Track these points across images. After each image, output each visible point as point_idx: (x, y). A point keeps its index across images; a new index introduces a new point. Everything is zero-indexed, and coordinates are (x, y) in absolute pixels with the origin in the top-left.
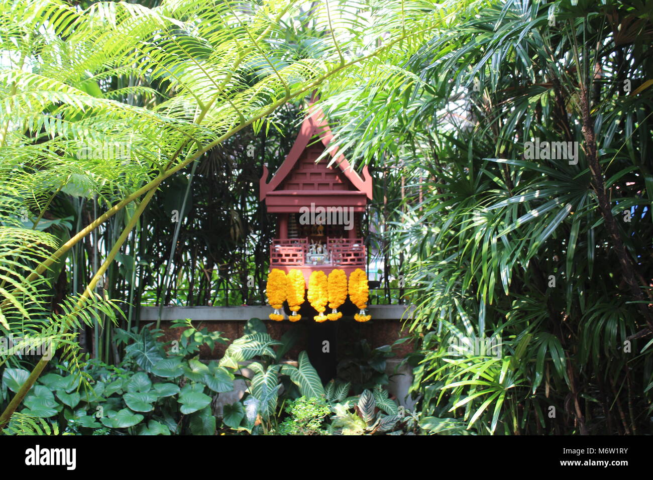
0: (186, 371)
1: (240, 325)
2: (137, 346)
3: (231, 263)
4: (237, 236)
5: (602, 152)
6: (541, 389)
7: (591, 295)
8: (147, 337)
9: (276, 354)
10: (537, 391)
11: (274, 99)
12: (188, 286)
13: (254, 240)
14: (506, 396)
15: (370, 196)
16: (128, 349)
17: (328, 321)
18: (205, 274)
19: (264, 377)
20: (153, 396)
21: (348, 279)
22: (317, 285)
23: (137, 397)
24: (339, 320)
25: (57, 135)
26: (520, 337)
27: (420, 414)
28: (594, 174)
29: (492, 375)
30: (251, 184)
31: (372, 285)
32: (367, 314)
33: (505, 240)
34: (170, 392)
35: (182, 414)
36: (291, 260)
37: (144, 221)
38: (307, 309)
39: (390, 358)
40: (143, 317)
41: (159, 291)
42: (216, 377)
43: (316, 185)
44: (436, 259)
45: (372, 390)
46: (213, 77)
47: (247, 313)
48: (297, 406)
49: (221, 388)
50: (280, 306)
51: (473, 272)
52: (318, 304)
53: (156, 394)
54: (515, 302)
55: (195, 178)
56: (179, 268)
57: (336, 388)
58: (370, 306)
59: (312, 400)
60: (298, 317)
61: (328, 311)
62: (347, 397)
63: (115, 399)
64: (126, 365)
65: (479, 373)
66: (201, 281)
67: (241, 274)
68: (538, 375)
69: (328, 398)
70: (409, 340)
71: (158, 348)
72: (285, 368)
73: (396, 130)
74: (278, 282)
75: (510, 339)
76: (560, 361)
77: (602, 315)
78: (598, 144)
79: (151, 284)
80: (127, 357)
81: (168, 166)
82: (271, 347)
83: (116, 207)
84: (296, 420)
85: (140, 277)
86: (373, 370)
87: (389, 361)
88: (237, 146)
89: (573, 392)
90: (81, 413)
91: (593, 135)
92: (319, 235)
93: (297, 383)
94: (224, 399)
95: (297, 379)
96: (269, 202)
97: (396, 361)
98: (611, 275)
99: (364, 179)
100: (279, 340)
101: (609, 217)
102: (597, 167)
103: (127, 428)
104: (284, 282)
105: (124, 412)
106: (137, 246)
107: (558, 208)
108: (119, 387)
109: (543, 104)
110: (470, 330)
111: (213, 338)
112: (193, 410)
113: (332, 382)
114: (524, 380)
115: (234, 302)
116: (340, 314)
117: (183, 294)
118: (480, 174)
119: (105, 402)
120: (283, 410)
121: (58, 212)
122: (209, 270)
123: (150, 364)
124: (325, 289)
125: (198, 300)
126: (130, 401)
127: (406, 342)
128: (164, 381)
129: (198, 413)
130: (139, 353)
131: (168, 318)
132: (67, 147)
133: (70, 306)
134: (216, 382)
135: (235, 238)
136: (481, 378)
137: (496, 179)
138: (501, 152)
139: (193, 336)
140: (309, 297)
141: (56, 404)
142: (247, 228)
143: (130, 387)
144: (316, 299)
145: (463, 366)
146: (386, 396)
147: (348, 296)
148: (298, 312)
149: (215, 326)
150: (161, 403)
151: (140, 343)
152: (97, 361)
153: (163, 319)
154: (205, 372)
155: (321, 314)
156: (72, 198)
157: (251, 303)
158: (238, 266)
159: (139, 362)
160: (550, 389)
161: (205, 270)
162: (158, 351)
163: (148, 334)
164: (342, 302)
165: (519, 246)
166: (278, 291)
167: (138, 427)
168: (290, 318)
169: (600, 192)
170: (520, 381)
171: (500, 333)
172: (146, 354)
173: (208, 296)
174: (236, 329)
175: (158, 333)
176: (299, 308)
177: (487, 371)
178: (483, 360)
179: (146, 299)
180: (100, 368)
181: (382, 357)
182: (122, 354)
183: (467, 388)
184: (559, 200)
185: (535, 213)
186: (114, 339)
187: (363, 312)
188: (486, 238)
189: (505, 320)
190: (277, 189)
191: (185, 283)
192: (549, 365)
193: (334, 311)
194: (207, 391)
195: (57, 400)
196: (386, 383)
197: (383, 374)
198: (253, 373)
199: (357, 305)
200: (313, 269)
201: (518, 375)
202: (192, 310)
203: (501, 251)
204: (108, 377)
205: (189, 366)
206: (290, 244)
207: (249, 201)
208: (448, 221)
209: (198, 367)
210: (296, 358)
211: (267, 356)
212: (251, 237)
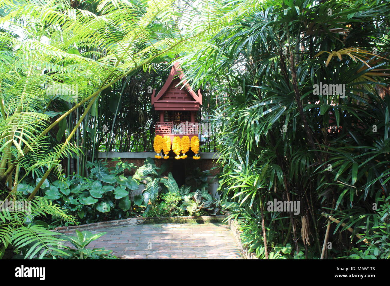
0: (118, 180)
1: (143, 161)
2: (96, 169)
3: (139, 133)
4: (142, 121)
5: (301, 84)
6: (272, 189)
7: (295, 148)
8: (100, 165)
9: (158, 173)
10: (270, 190)
11: (151, 56)
12: (120, 143)
13: (149, 122)
14: (257, 192)
15: (201, 103)
16: (92, 170)
17: (181, 159)
18: (127, 138)
19: (152, 184)
20: (102, 191)
21: (190, 140)
22: (176, 143)
23: (96, 191)
24: (186, 158)
25: (51, 70)
26: (264, 166)
27: (222, 200)
28: (296, 93)
29: (251, 183)
30: (149, 98)
31: (201, 143)
32: (198, 156)
33: (257, 122)
34: (110, 189)
35: (115, 199)
36: (165, 132)
37: (100, 114)
38: (172, 153)
39: (209, 176)
40: (99, 157)
41: (107, 145)
42: (131, 183)
43: (177, 98)
44: (229, 131)
45: (201, 190)
46: (123, 45)
47: (145, 155)
48: (167, 196)
49: (133, 188)
50: (160, 152)
51: (243, 137)
52: (176, 151)
53: (104, 190)
54: (262, 150)
55: (123, 94)
56: (116, 135)
57: (185, 189)
58: (201, 153)
59: (174, 194)
60: (168, 157)
61: (181, 154)
62: (190, 193)
63: (86, 192)
64: (91, 178)
65: (245, 182)
66: (126, 141)
67: (143, 138)
68: (271, 183)
69: (181, 193)
70: (218, 168)
71: (105, 170)
72: (162, 179)
73: (211, 73)
74: (159, 141)
75: (260, 167)
76: (281, 176)
77: (300, 156)
78: (299, 80)
79: (103, 142)
80: (91, 174)
81: (103, 86)
82: (156, 170)
83: (79, 104)
84: (166, 203)
85: (98, 139)
86: (201, 181)
87: (209, 177)
88: (142, 80)
89: (286, 190)
90: (71, 198)
91: (295, 75)
92: (178, 121)
93: (167, 186)
94: (135, 193)
95: (167, 184)
96: (155, 105)
97: (212, 177)
98: (304, 139)
99: (198, 96)
100: (160, 167)
101: (302, 112)
102: (297, 89)
103: (91, 205)
104: (162, 141)
105: (89, 198)
106: (97, 125)
107: (281, 108)
108: (87, 187)
109: (275, 62)
110: (242, 163)
111: (130, 166)
112: (120, 198)
113: (183, 186)
114: (265, 185)
115: (140, 150)
116: (186, 156)
117: (117, 146)
118: (248, 93)
119: (82, 194)
120: (161, 198)
121: (61, 109)
122: (129, 136)
123: (101, 177)
124: (180, 145)
125: (124, 149)
126: (92, 193)
127: (217, 169)
128: (108, 184)
129: (123, 199)
130: (97, 172)
131: (111, 157)
132: (58, 77)
133: (58, 148)
134: (131, 186)
135: (141, 122)
136: (246, 184)
137: (255, 96)
138: (256, 83)
139: (121, 165)
140: (173, 148)
141: (60, 194)
142: (146, 117)
143: (92, 187)
144: (176, 149)
145: (238, 178)
146: (207, 192)
147: (190, 148)
148: (168, 155)
149: (132, 161)
150: (106, 194)
151: (97, 168)
152: (78, 176)
153: (108, 157)
154: (126, 181)
155: (178, 156)
156: (68, 103)
157: (148, 151)
158: (142, 134)
159: (97, 176)
160: (276, 189)
161: (127, 136)
162: (105, 171)
163: (101, 164)
164: (187, 150)
165: (263, 125)
166: (158, 145)
167: (96, 205)
168: (164, 157)
169: (298, 101)
170: (263, 186)
171: (255, 164)
172: (100, 173)
173: (128, 148)
174: (141, 162)
175: (106, 163)
176: (168, 153)
177: (249, 181)
178: (247, 176)
179: (101, 148)
180: (79, 178)
181: (205, 175)
182: (90, 172)
183: (240, 188)
184: (281, 105)
185: (270, 110)
186: (86, 166)
187: (196, 155)
188: (249, 122)
189: (258, 159)
190: (159, 100)
191: (118, 142)
192: (276, 178)
193: (184, 154)
194: (127, 189)
195: (60, 192)
196: (207, 187)
197: (206, 183)
198: (148, 182)
199: (194, 152)
200: (175, 136)
201: (262, 183)
202: (121, 154)
203: (256, 128)
204: (83, 182)
205: (119, 178)
206: (165, 124)
207: (148, 105)
208: (233, 114)
209: (123, 178)
210: (167, 176)
211: (154, 174)
212: (148, 121)
